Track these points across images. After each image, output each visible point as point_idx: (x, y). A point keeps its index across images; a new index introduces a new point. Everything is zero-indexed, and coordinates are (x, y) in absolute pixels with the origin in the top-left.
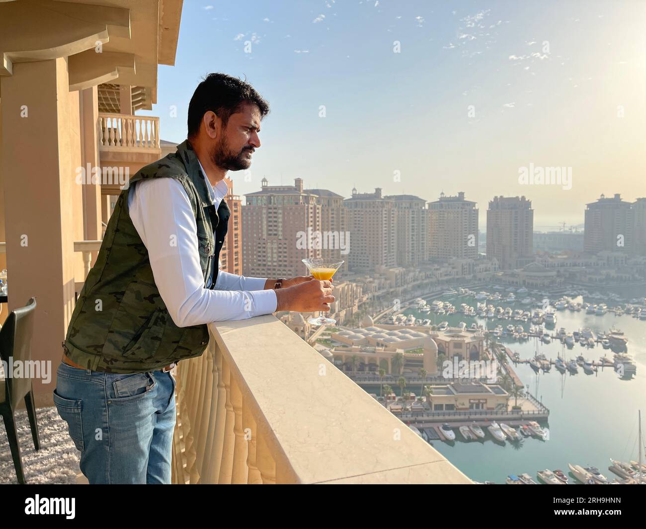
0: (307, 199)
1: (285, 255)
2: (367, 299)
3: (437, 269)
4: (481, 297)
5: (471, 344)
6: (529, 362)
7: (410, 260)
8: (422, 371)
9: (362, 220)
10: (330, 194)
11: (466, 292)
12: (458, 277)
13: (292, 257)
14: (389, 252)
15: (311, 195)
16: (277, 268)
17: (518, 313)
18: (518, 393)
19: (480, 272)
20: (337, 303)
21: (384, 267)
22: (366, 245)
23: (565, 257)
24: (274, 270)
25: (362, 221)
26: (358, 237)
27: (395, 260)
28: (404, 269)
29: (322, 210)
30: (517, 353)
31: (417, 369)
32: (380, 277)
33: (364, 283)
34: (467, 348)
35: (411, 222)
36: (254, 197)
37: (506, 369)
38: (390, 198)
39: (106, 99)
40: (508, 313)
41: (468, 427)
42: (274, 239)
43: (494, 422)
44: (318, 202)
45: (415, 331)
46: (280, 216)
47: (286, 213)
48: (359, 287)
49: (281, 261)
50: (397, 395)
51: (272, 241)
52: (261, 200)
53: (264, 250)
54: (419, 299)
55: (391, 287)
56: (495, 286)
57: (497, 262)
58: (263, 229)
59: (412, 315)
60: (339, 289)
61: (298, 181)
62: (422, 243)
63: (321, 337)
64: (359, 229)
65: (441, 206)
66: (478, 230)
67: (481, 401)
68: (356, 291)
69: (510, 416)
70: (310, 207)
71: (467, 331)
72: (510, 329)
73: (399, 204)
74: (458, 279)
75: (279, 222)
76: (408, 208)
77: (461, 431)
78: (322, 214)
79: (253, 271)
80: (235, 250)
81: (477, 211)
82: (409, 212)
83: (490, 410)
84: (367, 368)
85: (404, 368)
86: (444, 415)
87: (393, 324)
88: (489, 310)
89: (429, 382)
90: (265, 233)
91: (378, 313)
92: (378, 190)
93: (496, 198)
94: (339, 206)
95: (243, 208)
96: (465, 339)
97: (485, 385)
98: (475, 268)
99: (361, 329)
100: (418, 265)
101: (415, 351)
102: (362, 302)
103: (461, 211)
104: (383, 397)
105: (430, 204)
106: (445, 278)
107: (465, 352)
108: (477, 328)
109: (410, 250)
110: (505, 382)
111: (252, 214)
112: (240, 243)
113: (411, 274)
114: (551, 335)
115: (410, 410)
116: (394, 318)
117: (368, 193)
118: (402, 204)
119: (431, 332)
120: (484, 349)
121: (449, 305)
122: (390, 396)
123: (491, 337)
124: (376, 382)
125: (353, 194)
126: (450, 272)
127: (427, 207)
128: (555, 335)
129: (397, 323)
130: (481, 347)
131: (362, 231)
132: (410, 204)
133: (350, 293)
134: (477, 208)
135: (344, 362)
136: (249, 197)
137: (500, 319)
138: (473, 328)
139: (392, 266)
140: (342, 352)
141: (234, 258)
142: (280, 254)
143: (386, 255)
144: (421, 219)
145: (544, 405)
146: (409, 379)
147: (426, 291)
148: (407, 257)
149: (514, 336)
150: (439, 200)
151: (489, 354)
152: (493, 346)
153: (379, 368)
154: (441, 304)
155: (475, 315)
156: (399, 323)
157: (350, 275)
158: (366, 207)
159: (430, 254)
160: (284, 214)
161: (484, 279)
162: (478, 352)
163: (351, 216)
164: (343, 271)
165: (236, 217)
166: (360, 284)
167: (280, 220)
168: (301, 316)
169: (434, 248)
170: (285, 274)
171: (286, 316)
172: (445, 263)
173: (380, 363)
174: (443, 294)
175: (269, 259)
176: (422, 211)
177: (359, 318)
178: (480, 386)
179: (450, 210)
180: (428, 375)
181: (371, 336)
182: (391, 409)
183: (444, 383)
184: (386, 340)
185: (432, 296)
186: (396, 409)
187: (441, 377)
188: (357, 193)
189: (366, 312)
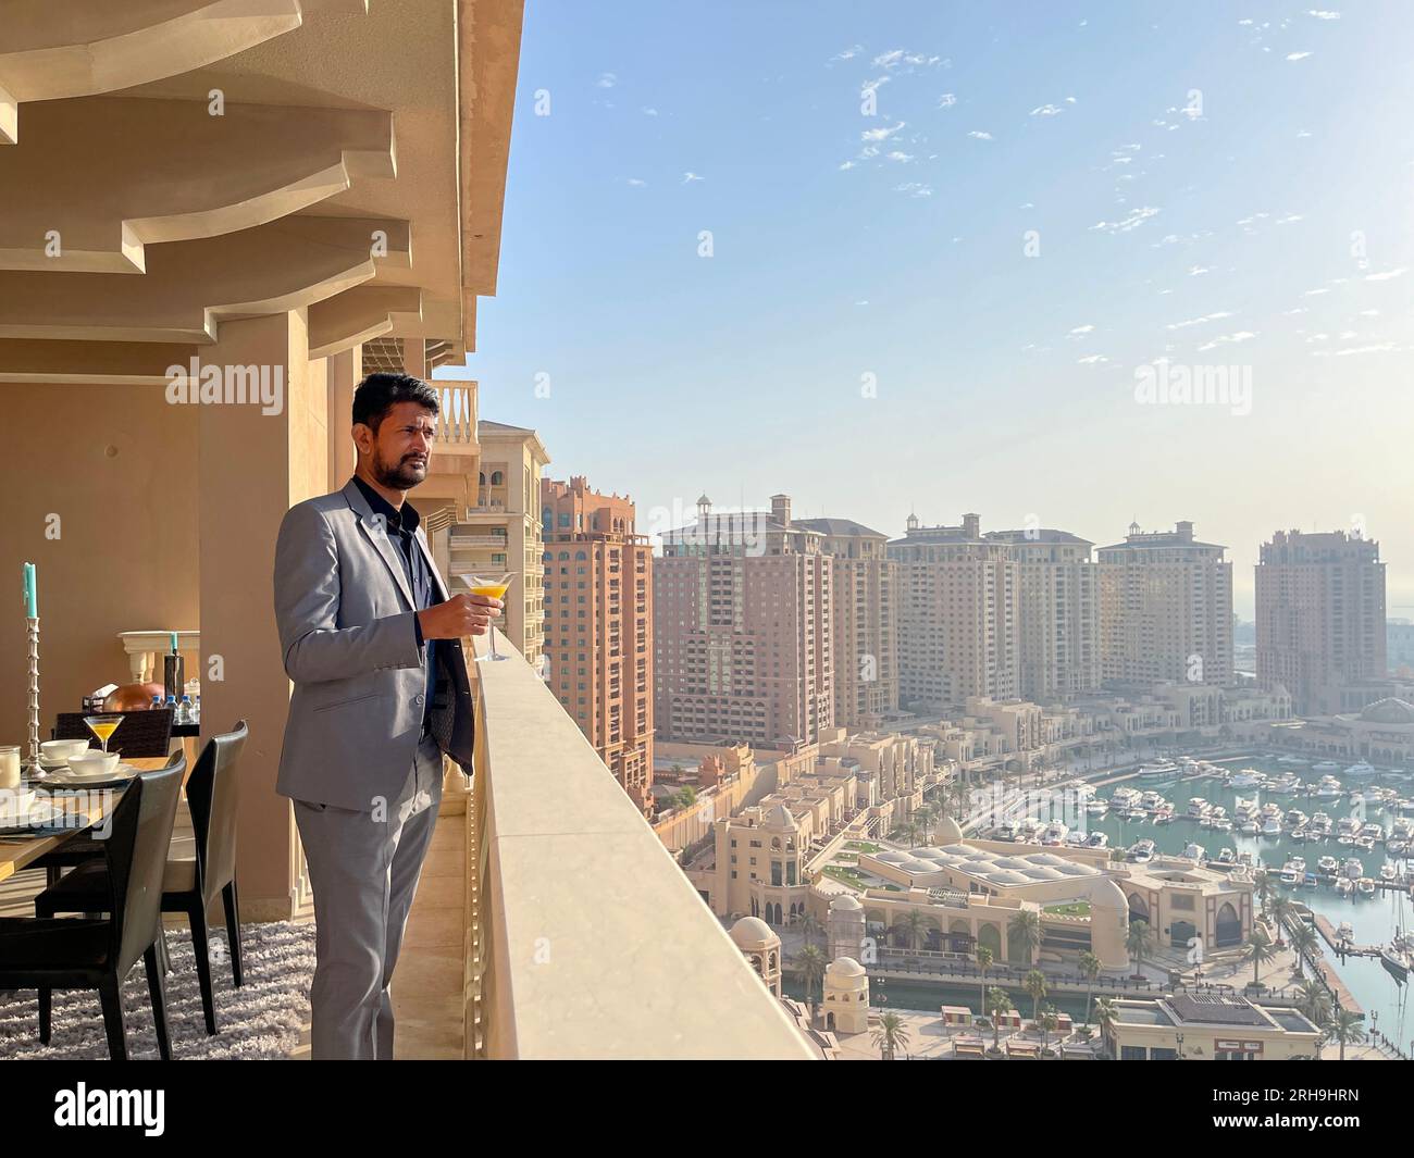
0: (799, 542)
1: (750, 668)
2: (947, 777)
3: (1125, 710)
4: (1246, 783)
5: (1218, 900)
6: (1378, 954)
7: (1055, 686)
8: (1089, 960)
9: (932, 588)
10: (855, 529)
11: (1204, 769)
12: (1178, 730)
13: (764, 675)
14: (1001, 666)
15: (809, 532)
16: (732, 698)
17: (1347, 827)
18: (1349, 1031)
19: (1240, 719)
20: (872, 784)
21: (987, 702)
22: (940, 648)
24: (725, 702)
25: (932, 592)
26: (923, 629)
27: (1016, 685)
28: (1040, 708)
29: (836, 567)
30: (1344, 930)
31: (1074, 954)
32: (978, 725)
33: (941, 739)
34: (1208, 911)
35: (1054, 593)
37: (1315, 969)
38: (999, 536)
40: (1322, 825)
42: (726, 632)
44: (826, 547)
45: (1069, 860)
46: (738, 580)
47: (751, 575)
48: (926, 748)
49: (738, 682)
51: (720, 637)
53: (702, 656)
54: (1079, 782)
55: (1006, 751)
56: (1282, 756)
57: (1287, 696)
58: (701, 609)
60: (877, 751)
61: (780, 502)
62: (1085, 646)
63: (833, 863)
64: (924, 610)
66: (1231, 615)
67: (1247, 1046)
68: (920, 757)
70: (806, 560)
71: (1209, 866)
72: (1328, 868)
73: (1023, 552)
74: (1179, 735)
75: (736, 594)
76: (1046, 560)
78: (835, 576)
79: (677, 705)
80: (638, 656)
81: (1227, 569)
82: (1048, 569)
84: (947, 944)
85: (1041, 951)
87: (1012, 840)
88: (1266, 817)
89: (1107, 989)
90: (704, 618)
92: (971, 520)
93: (1279, 535)
94: (876, 556)
95: (657, 563)
96: (1202, 886)
97: (1257, 1007)
98: (1227, 709)
99: (931, 849)
100: (1075, 699)
101: (1068, 910)
102: (932, 786)
103: (1186, 569)
104: (989, 1019)
105: (1101, 552)
106: (1145, 732)
107: (1202, 918)
108: (1237, 861)
109: (1055, 662)
110: (1312, 1003)
111: (676, 576)
112: (649, 641)
113: (1058, 720)
115: (1058, 1053)
116: (1016, 826)
117: (947, 526)
118: (1030, 552)
119: (1109, 865)
120: (1256, 914)
121: (1160, 801)
122: (1005, 1015)
123: (1274, 885)
124: (969, 980)
125: (909, 529)
126: (1159, 717)
127: (1095, 558)
129: (1022, 838)
130: (1246, 910)
131: (932, 615)
132: (1053, 552)
133: (905, 761)
134: (1227, 560)
135: (890, 923)
137: (1299, 840)
138: (1223, 860)
139: (1006, 700)
140: (889, 904)
141: (636, 675)
142: (738, 667)
143: (991, 672)
144: (1081, 587)
146: (1055, 977)
147: (1097, 762)
148: (1046, 680)
150: (1126, 541)
151: (1270, 928)
152: (1279, 908)
153: (976, 944)
154: (1134, 796)
155: (1229, 827)
156: (1027, 839)
157: (904, 718)
158: (941, 560)
159: (1105, 672)
160: (747, 575)
161: (1252, 738)
162: (1240, 923)
163: (903, 580)
164: (887, 708)
165: (641, 583)
166: (928, 740)
167: (738, 589)
168: (787, 811)
169: (1115, 657)
170: (750, 714)
171: (752, 810)
172: (1146, 694)
173: (980, 932)
174: (1141, 771)
175: (714, 677)
176: (1083, 569)
177: (926, 822)
178: (1243, 1008)
179: (1155, 565)
180: (1103, 970)
181: (956, 866)
182: (1009, 1050)
183: (1147, 994)
184: (994, 878)
185: (1113, 775)
186: (1022, 1051)
187: (1138, 980)
188: (920, 527)
189: (943, 808)
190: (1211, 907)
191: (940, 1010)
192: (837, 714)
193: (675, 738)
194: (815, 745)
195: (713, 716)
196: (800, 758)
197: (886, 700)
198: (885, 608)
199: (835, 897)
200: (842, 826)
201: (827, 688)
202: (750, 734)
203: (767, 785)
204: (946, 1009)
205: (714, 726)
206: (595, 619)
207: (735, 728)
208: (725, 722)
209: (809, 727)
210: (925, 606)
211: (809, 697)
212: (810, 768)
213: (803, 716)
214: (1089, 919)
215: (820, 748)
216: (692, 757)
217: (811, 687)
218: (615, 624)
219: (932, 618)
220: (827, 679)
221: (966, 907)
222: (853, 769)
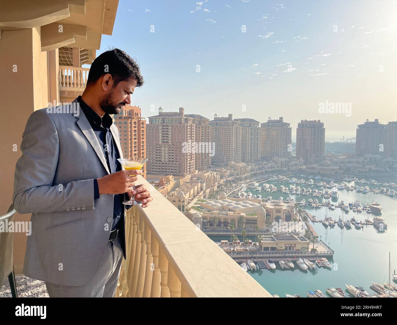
0: (186, 120)
1: (173, 154)
2: (223, 182)
3: (266, 164)
4: (293, 182)
5: (286, 210)
6: (322, 222)
7: (250, 158)
8: (256, 227)
9: (220, 133)
10: (201, 117)
11: (284, 179)
13: (177, 156)
14: (237, 153)
15: (189, 118)
16: (168, 163)
17: (315, 192)
18: (315, 241)
19: (292, 166)
20: (204, 184)
21: (233, 163)
22: (222, 149)
23: (344, 157)
24: (166, 164)
25: (220, 134)
26: (218, 144)
27: (240, 158)
28: (246, 164)
29: (196, 127)
30: (314, 216)
31: (253, 225)
32: (231, 169)
33: (221, 172)
34: (284, 213)
35: (250, 135)
36: (154, 119)
37: (307, 226)
38: (237, 120)
39: (64, 57)
40: (309, 191)
41: (284, 261)
43: (300, 258)
44: (194, 122)
45: (253, 202)
46: (170, 130)
47: (173, 129)
48: (218, 175)
49: (170, 158)
50: (241, 242)
51: (165, 146)
52: (159, 121)
53: (160, 151)
54: (255, 182)
55: (237, 175)
56: (301, 175)
57: (303, 160)
58: (160, 138)
59: (250, 192)
60: (206, 176)
61: (181, 109)
62: (257, 148)
63: (194, 205)
64: (218, 139)
65: (269, 126)
66: (291, 141)
67: (292, 245)
68: (216, 177)
69: (310, 255)
70: (188, 125)
71: (284, 202)
72: (310, 201)
73: (243, 124)
74: (278, 170)
75: (169, 134)
76: (248, 126)
77: (280, 263)
78: (196, 130)
79: (153, 165)
80: (142, 151)
81: (290, 129)
82: (249, 129)
83: (298, 251)
84: (222, 225)
85: (245, 225)
86: (269, 254)
87: (238, 197)
88: (297, 190)
89: (261, 233)
90: (160, 141)
91: (229, 191)
92: (230, 116)
93: (302, 121)
94: (206, 125)
95: (147, 125)
96: (283, 207)
97: (294, 236)
98: (289, 164)
99: (219, 201)
100: (254, 162)
101: (252, 215)
102: (219, 184)
103: (281, 129)
104: (232, 243)
105: (262, 124)
106: (271, 170)
107: (283, 215)
108: (290, 200)
110: (307, 234)
111: (153, 129)
112: (145, 147)
113: (250, 167)
114: (335, 205)
115: (249, 250)
116: (240, 194)
117: (224, 117)
118: (244, 124)
119: (262, 203)
120: (294, 213)
121: (273, 186)
122: (236, 242)
123: (298, 206)
124: (228, 233)
125: (215, 118)
126: (274, 166)
127: (260, 126)
128: (337, 205)
129: (241, 197)
130: (292, 212)
131: (220, 140)
132: (250, 124)
133: (213, 178)
134: (290, 127)
135: (208, 220)
136: (151, 119)
137: (304, 195)
138: (288, 200)
139: (238, 162)
140: (208, 215)
142: (170, 154)
143: (234, 155)
144: (256, 133)
145: (331, 248)
146: (248, 231)
147: (259, 178)
148: (247, 157)
149: (313, 205)
150: (267, 122)
151: (297, 216)
152: (300, 212)
153: (230, 224)
154: (268, 186)
155: (289, 192)
156: (242, 197)
157: (212, 167)
158: (223, 126)
159: (262, 155)
160: (172, 129)
161: (294, 171)
162: (291, 215)
163: (213, 131)
164: (208, 165)
165: (143, 131)
166: (219, 173)
167: (170, 133)
168: (182, 192)
169: (264, 151)
170: (173, 167)
171: (173, 192)
172: (271, 160)
173: (231, 221)
174: (269, 179)
175: (163, 157)
176: (257, 129)
177: (218, 194)
178: (291, 236)
179: (274, 128)
180: (260, 229)
181: (225, 205)
182: (237, 250)
183: (270, 234)
184: (234, 208)
185: (262, 181)
186: (240, 250)
187: (268, 231)
188: (217, 117)
189: (222, 190)
190: (284, 212)
191: (220, 241)
192: (196, 166)
193: (152, 174)
194: (190, 175)
195: (163, 168)
196: (186, 178)
197: (208, 163)
198: (208, 139)
199: (194, 214)
200: (197, 196)
201: (193, 160)
202: (173, 172)
203: (177, 186)
204: (222, 241)
205: (163, 170)
206: (129, 141)
207: (169, 171)
208: (166, 169)
209: (188, 170)
210: (218, 138)
211: (188, 162)
212: (188, 181)
213: (187, 167)
214: (257, 216)
215: (191, 175)
216: (157, 179)
217: (189, 159)
218: (135, 143)
219: (220, 141)
220: (193, 157)
221: (227, 215)
222: (199, 181)
